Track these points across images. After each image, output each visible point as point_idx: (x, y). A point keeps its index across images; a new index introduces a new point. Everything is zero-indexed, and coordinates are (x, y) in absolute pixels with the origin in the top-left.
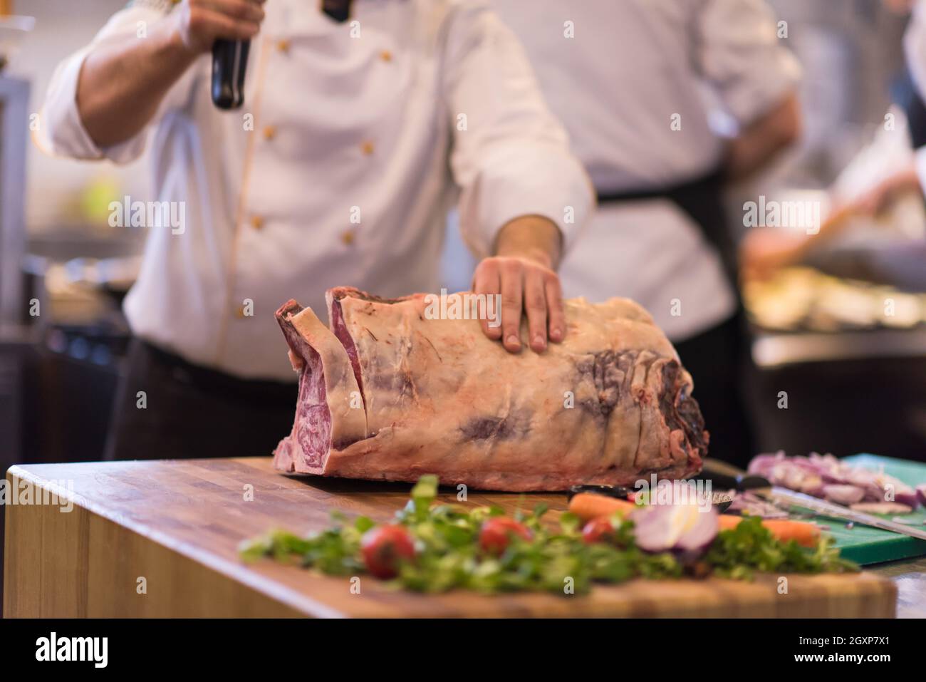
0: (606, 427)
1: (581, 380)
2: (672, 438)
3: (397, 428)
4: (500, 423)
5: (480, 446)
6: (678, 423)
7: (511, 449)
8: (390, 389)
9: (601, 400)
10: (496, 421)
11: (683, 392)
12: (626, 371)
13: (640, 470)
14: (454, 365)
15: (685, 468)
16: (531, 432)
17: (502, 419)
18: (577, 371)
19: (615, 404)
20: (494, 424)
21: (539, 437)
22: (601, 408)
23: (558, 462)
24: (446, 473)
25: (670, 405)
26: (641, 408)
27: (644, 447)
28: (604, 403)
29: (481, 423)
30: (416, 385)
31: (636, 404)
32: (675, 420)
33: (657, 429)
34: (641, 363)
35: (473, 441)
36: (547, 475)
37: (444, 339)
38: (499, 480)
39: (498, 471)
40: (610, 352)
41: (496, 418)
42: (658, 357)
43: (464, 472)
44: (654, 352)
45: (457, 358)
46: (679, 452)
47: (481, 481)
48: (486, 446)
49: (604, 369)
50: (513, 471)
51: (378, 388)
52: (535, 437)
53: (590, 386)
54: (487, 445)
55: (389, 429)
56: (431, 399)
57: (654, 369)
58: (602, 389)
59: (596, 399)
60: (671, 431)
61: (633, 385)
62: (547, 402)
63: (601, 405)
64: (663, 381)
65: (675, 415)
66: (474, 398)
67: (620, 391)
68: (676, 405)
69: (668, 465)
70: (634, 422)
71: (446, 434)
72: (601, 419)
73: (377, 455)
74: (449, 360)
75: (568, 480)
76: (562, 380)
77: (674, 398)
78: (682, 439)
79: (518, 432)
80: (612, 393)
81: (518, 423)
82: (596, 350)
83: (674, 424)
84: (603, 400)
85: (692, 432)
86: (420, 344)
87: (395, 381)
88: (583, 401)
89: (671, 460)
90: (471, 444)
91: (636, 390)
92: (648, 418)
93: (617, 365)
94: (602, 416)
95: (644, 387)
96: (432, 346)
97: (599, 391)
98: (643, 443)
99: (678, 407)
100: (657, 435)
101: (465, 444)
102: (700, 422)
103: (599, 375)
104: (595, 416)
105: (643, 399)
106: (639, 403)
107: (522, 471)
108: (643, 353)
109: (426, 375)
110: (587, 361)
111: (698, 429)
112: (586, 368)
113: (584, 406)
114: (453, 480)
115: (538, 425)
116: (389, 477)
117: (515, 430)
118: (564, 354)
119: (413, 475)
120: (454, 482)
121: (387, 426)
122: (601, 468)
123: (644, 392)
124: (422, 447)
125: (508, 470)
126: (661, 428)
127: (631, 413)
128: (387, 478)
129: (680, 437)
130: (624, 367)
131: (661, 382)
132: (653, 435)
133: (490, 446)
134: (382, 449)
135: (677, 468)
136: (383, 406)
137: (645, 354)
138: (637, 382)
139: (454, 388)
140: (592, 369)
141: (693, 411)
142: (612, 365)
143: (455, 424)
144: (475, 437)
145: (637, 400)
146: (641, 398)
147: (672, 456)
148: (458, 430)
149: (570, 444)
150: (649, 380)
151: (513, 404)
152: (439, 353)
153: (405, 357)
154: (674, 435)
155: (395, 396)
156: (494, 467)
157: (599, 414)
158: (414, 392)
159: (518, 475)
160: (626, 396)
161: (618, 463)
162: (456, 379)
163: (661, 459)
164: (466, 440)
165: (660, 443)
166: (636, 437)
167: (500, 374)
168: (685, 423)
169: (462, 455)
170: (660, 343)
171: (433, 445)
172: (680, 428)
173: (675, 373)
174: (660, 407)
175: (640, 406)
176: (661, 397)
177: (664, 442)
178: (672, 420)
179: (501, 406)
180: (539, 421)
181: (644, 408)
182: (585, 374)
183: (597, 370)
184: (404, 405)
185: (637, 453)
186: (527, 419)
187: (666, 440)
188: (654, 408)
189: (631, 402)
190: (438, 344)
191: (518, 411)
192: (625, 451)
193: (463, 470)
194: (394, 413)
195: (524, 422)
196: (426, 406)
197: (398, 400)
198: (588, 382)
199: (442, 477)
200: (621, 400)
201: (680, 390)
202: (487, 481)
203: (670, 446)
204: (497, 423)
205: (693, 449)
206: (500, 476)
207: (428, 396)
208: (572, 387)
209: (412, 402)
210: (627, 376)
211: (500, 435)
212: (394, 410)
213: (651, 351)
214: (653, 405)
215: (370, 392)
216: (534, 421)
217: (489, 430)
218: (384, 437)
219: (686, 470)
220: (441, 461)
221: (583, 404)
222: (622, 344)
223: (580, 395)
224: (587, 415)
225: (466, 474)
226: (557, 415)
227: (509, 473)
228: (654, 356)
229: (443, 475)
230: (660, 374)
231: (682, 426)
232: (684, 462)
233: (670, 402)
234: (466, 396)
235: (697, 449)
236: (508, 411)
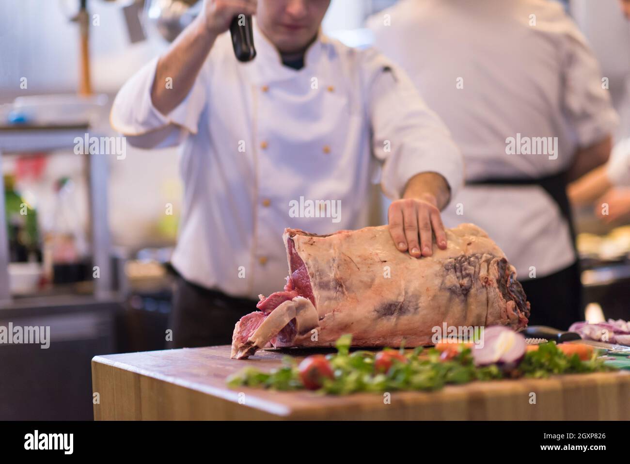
0: (465, 302)
1: (447, 274)
2: (507, 306)
3: (336, 313)
4: (400, 305)
5: (388, 320)
6: (510, 296)
7: (408, 320)
8: (329, 289)
9: (461, 286)
10: (396, 304)
11: (512, 277)
12: (475, 267)
14: (367, 272)
15: (517, 324)
16: (420, 309)
17: (400, 302)
18: (444, 269)
19: (470, 288)
20: (396, 306)
21: (425, 312)
22: (462, 291)
24: (369, 339)
25: (504, 285)
26: (487, 289)
27: (490, 314)
28: (463, 288)
29: (388, 306)
30: (345, 285)
31: (483, 287)
32: (508, 295)
33: (498, 301)
34: (484, 261)
35: (384, 318)
36: (431, 336)
37: (360, 256)
38: (402, 341)
39: (401, 335)
40: (463, 256)
41: (397, 302)
42: (493, 258)
43: (380, 337)
44: (491, 254)
45: (369, 267)
46: (512, 314)
47: (391, 342)
49: (461, 266)
50: (410, 334)
51: (322, 290)
52: (422, 312)
53: (454, 278)
54: (393, 319)
55: (331, 314)
56: (355, 294)
57: (492, 264)
58: (461, 279)
59: (458, 285)
60: (507, 302)
61: (480, 275)
62: (427, 290)
64: (499, 272)
65: (508, 291)
66: (382, 291)
67: (473, 279)
68: (508, 286)
70: (483, 297)
71: (367, 314)
72: (462, 297)
73: (325, 331)
74: (364, 269)
76: (436, 275)
77: (506, 281)
78: (514, 306)
79: (412, 309)
80: (468, 281)
81: (411, 304)
82: (455, 256)
83: (508, 297)
84: (463, 285)
85: (520, 302)
86: (345, 260)
87: (332, 284)
88: (450, 287)
89: (508, 320)
90: (382, 319)
91: (483, 278)
92: (492, 295)
93: (469, 263)
94: (463, 296)
95: (487, 276)
96: (353, 261)
97: (459, 280)
98: (489, 312)
100: (498, 305)
101: (380, 320)
102: (524, 296)
103: (458, 270)
104: (459, 296)
105: (488, 283)
106: (485, 286)
107: (416, 334)
108: (485, 255)
109: (350, 279)
110: (450, 262)
111: (523, 301)
112: (450, 267)
113: (452, 291)
114: (374, 343)
115: (423, 304)
117: (409, 308)
118: (435, 260)
120: (373, 344)
121: (329, 313)
123: (488, 278)
124: (352, 323)
125: (405, 334)
126: (500, 300)
127: (481, 292)
128: (332, 345)
129: (512, 305)
130: (474, 264)
131: (497, 272)
132: (496, 305)
133: (395, 320)
134: (328, 327)
135: (512, 325)
136: (326, 300)
137: (487, 256)
138: (483, 273)
139: (369, 286)
140: (453, 267)
141: (519, 289)
142: (466, 263)
143: (372, 308)
144: (385, 315)
145: (484, 284)
146: (486, 282)
147: (508, 318)
148: (374, 311)
150: (490, 271)
151: (406, 293)
152: (357, 265)
153: (337, 269)
154: (509, 304)
155: (333, 294)
156: (398, 332)
157: (460, 295)
158: (344, 290)
159: (414, 337)
160: (477, 282)
161: (475, 323)
162: (369, 280)
163: (502, 320)
164: (379, 317)
165: (500, 310)
166: (486, 307)
167: (397, 275)
168: (515, 297)
169: (378, 327)
170: (494, 249)
171: (359, 322)
172: (513, 300)
173: (505, 266)
174: (498, 288)
176: (498, 281)
178: (507, 295)
179: (399, 295)
180: (423, 302)
181: (489, 289)
182: (450, 271)
183: (457, 267)
184: (339, 299)
185: (486, 317)
186: (416, 302)
187: (504, 308)
188: (495, 288)
189: (481, 285)
190: (356, 260)
191: (410, 296)
192: (479, 317)
193: (379, 336)
194: (333, 304)
195: (414, 303)
196: (352, 298)
197: (335, 296)
198: (452, 275)
199: (366, 342)
200: (474, 284)
201: (510, 276)
202: (395, 342)
203: (507, 311)
204: (397, 305)
205: (521, 313)
206: (402, 338)
207: (353, 291)
208: (442, 279)
209: (343, 296)
210: (476, 270)
211: (400, 312)
212: (333, 302)
213: (489, 254)
214: (494, 286)
215: (317, 292)
216: (421, 302)
217: (393, 310)
218: (328, 319)
219: (518, 326)
220: (365, 331)
221: (450, 289)
222: (471, 251)
223: (448, 284)
224: (454, 296)
225: (381, 338)
226: (434, 297)
227: (408, 336)
228: (492, 256)
229: (366, 340)
230: (496, 267)
231: (513, 298)
232: (517, 321)
233: (505, 284)
234: (377, 290)
235: (523, 313)
236: (404, 297)
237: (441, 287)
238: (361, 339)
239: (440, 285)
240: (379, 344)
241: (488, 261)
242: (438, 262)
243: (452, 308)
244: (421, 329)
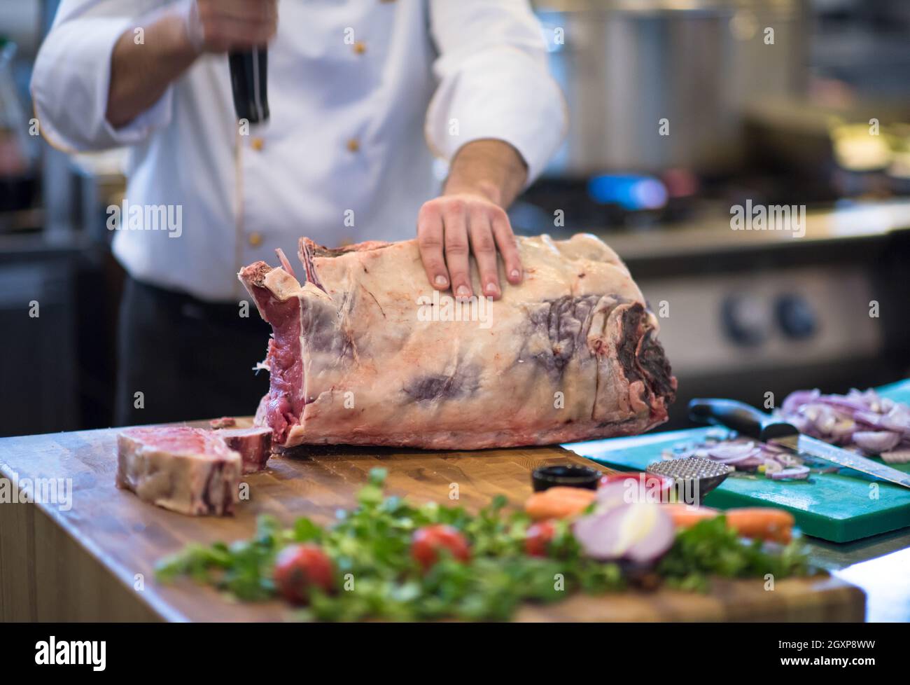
0: (560, 379)
1: (534, 332)
2: (631, 390)
3: (336, 392)
4: (447, 382)
5: (425, 406)
6: (639, 373)
7: (459, 408)
8: (329, 350)
9: (555, 353)
10: (441, 379)
11: (648, 337)
12: (582, 320)
13: (600, 423)
14: (399, 321)
15: (647, 419)
16: (480, 390)
17: (448, 377)
18: (531, 322)
19: (570, 357)
20: (440, 383)
21: (488, 394)
22: (555, 361)
23: (510, 418)
24: (391, 435)
25: (629, 354)
26: (598, 361)
27: (601, 401)
28: (558, 356)
29: (426, 383)
30: (357, 344)
31: (592, 356)
32: (635, 370)
33: (616, 382)
34: (599, 311)
35: (417, 402)
36: (500, 432)
37: (389, 294)
38: (448, 439)
39: (447, 430)
40: (568, 298)
41: (442, 376)
42: (619, 303)
43: (410, 433)
44: (615, 297)
45: (402, 313)
46: (640, 404)
47: (429, 441)
48: (431, 407)
49: (560, 318)
50: (462, 430)
51: (317, 350)
52: (484, 395)
53: (543, 338)
54: (433, 405)
55: (328, 393)
56: (373, 359)
57: (613, 316)
58: (556, 341)
59: (550, 352)
60: (631, 382)
61: (589, 336)
62: (497, 357)
63: (555, 359)
64: (622, 329)
65: (636, 365)
66: (420, 356)
67: (575, 343)
68: (637, 354)
69: (628, 418)
70: (590, 374)
71: (388, 396)
72: (555, 373)
73: (317, 420)
74: (393, 315)
75: (522, 436)
76: (514, 332)
77: (635, 346)
78: (643, 390)
79: (466, 390)
80: (567, 345)
81: (466, 380)
82: (552, 297)
83: (634, 375)
84: (557, 352)
85: (656, 381)
86: (364, 299)
87: (335, 343)
88: (536, 355)
89: (631, 413)
90: (414, 405)
91: (593, 340)
92: (605, 371)
93: (574, 314)
94: (556, 369)
95: (601, 337)
96: (377, 302)
97: (552, 344)
98: (599, 398)
99: (639, 356)
100: (615, 388)
101: (410, 405)
102: (667, 368)
103: (554, 326)
104: (549, 369)
105: (600, 351)
106: (596, 355)
107: (471, 430)
108: (604, 298)
109: (368, 333)
110: (542, 311)
111: (665, 376)
113: (538, 360)
114: (400, 441)
115: (488, 381)
116: (331, 441)
117: (462, 388)
118: (518, 304)
119: (355, 438)
120: (400, 443)
121: (326, 391)
122: (557, 422)
123: (601, 343)
124: (363, 410)
125: (454, 430)
126: (619, 380)
127: (586, 366)
128: (329, 442)
129: (640, 389)
130: (581, 316)
131: (620, 330)
132: (611, 388)
133: (436, 406)
134: (322, 415)
135: (638, 421)
136: (322, 370)
137: (607, 300)
138: (595, 332)
139: (397, 346)
140: (546, 319)
141: (659, 357)
142: (569, 313)
143: (397, 385)
144: (419, 398)
145: (593, 352)
146: (597, 349)
147: (631, 409)
148: (401, 391)
149: (523, 399)
150: (608, 328)
151: (460, 361)
152: (383, 308)
153: (347, 315)
154: (634, 387)
155: (334, 358)
156: (442, 426)
157: (552, 368)
158: (355, 353)
159: (469, 434)
160: (582, 348)
161: (574, 417)
162: (400, 336)
163: (620, 412)
164: (409, 401)
165: (619, 396)
166: (593, 391)
167: (447, 329)
168: (647, 372)
169: (407, 416)
170: (624, 285)
171: (375, 407)
172: (640, 379)
173: (638, 317)
174: (618, 359)
175: (597, 358)
176: (620, 348)
177: (623, 395)
178: (632, 371)
179: (448, 363)
180: (488, 377)
181: (601, 361)
182: (539, 325)
183: (553, 319)
184: (344, 368)
185: (594, 407)
186: (475, 376)
187: (625, 392)
188: (612, 360)
189: (587, 354)
190: (382, 299)
191: (467, 368)
192: (581, 405)
193: (408, 431)
194: (334, 377)
195: (473, 379)
196: (367, 367)
197: (337, 363)
198: (541, 334)
199: (387, 440)
200: (576, 352)
201: (643, 337)
202: (435, 441)
203: (629, 399)
204: (444, 382)
205: (656, 397)
206: (449, 435)
207: (370, 355)
208: (524, 340)
209: (351, 365)
210: (584, 326)
211: (446, 395)
212: (333, 373)
213: (611, 296)
214: (610, 357)
215: (308, 354)
216: (483, 378)
217: (435, 389)
218: (321, 401)
219: (649, 421)
220: (384, 424)
221: (536, 357)
222: (583, 288)
223: (533, 348)
224: (541, 369)
225: (413, 435)
226: (507, 371)
227: (458, 432)
228: (614, 301)
229: (387, 437)
230: (619, 322)
231: (643, 376)
232: (646, 414)
233: (630, 352)
234: (411, 354)
235: (662, 399)
236: (454, 368)
237: (520, 354)
238: (379, 435)
239: (518, 350)
240: (409, 443)
241: (606, 311)
242: (522, 307)
243: (536, 389)
244: (481, 423)
